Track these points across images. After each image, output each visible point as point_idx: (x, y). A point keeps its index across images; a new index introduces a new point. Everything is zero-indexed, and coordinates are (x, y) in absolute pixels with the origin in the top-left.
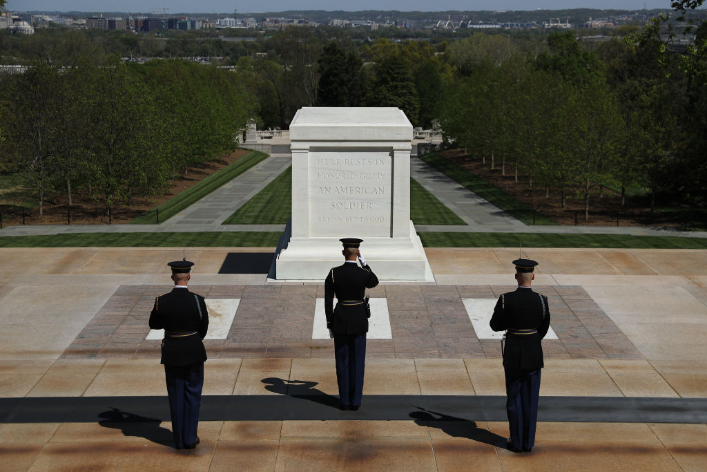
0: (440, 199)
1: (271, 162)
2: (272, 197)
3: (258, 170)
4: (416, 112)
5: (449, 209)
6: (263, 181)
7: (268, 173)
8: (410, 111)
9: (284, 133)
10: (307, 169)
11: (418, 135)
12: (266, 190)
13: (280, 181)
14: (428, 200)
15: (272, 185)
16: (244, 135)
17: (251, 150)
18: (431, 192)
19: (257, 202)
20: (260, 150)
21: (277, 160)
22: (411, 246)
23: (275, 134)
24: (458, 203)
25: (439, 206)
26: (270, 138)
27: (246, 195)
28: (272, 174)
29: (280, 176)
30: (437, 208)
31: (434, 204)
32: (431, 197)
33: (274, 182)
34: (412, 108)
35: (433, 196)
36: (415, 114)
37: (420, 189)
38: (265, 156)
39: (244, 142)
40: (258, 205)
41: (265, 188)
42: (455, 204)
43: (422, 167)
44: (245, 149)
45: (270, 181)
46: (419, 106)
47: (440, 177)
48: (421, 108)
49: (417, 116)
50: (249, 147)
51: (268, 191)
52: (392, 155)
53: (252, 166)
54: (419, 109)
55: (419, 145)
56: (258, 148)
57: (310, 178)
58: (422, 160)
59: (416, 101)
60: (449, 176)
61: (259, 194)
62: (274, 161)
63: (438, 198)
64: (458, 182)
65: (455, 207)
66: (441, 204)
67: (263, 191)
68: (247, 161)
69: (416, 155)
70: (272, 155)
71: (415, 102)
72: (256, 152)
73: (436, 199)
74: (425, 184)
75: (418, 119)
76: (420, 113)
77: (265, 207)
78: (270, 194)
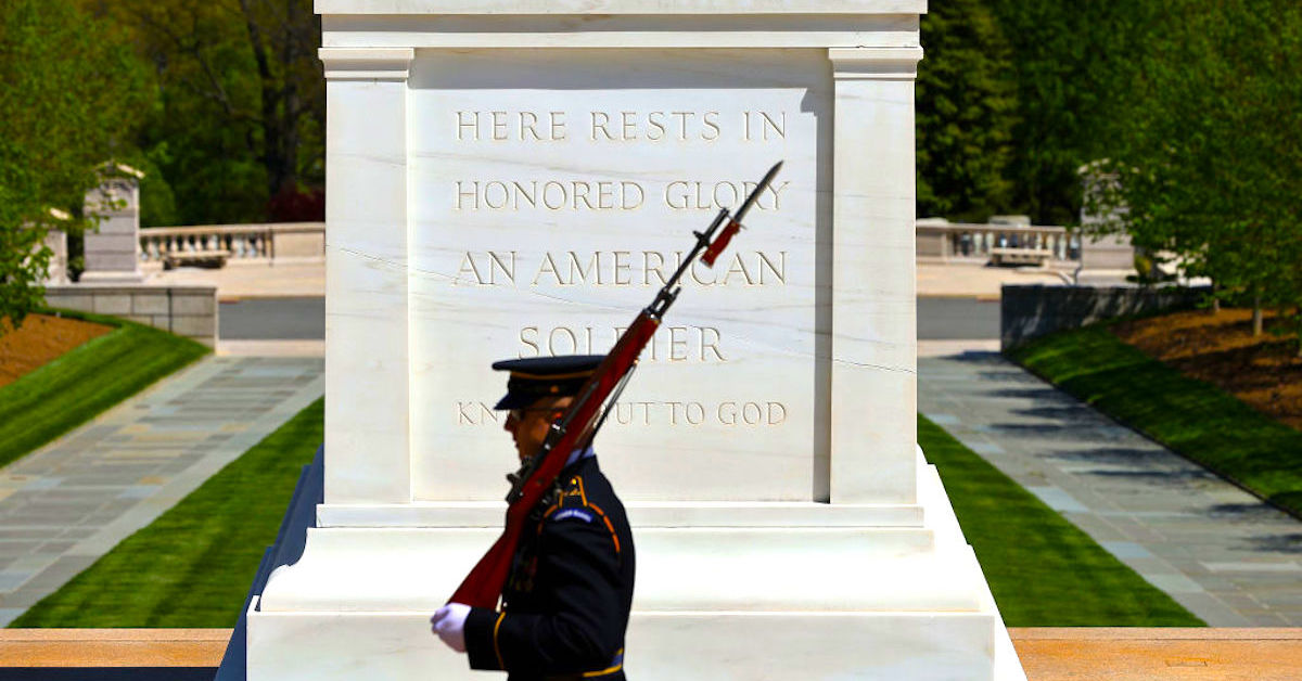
0: (1122, 551)
1: (216, 381)
2: (220, 542)
3: (145, 420)
4: (997, 134)
5: (1164, 597)
6: (176, 467)
7: (200, 431)
8: (965, 125)
9: (288, 237)
10: (399, 161)
11: (1005, 251)
12: (191, 510)
13: (267, 467)
14: (1051, 556)
15: (221, 487)
16: (75, 247)
17: (112, 322)
18: (1072, 520)
19: (145, 568)
20: (162, 323)
21: (248, 373)
22: (925, 541)
23: (237, 244)
24: (1212, 567)
25: (1111, 580)
26: (215, 264)
27: (86, 535)
28: (225, 438)
29: (263, 445)
30: (1101, 591)
31: (1084, 571)
32: (1070, 539)
33: (230, 474)
34: (974, 112)
35: (1081, 534)
36: (991, 146)
37: (1010, 503)
38: (186, 352)
39: (75, 275)
40: (153, 577)
41: (187, 501)
42: (1196, 573)
43: (1026, 403)
44: (78, 317)
45: (215, 470)
46: (1012, 103)
47: (1135, 456)
48: (1020, 111)
49: (1001, 157)
50: (103, 306)
51: (202, 516)
52: (822, 104)
53: (116, 398)
54: (1009, 122)
55: (1008, 291)
56: (151, 311)
57: (413, 210)
58: (1035, 371)
59: (996, 75)
60: (1179, 450)
61: (154, 530)
62: (229, 376)
63: (1110, 546)
64: (1227, 473)
65: (1196, 588)
66: (1122, 570)
67: (175, 514)
68: (92, 372)
69: (994, 345)
70: (224, 349)
71: (988, 84)
72: (139, 328)
73: (1097, 550)
74: (1041, 478)
75: (1009, 172)
76: (1017, 141)
77: (186, 586)
78: (214, 527)
